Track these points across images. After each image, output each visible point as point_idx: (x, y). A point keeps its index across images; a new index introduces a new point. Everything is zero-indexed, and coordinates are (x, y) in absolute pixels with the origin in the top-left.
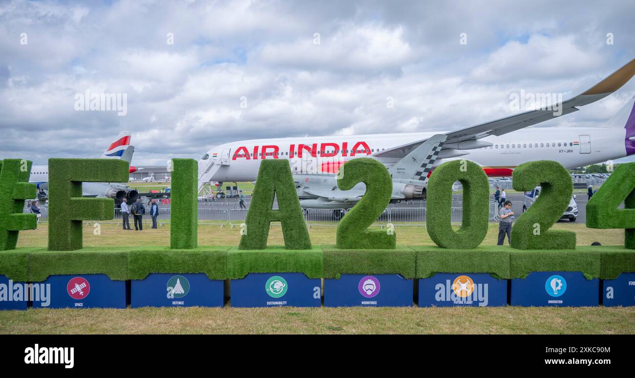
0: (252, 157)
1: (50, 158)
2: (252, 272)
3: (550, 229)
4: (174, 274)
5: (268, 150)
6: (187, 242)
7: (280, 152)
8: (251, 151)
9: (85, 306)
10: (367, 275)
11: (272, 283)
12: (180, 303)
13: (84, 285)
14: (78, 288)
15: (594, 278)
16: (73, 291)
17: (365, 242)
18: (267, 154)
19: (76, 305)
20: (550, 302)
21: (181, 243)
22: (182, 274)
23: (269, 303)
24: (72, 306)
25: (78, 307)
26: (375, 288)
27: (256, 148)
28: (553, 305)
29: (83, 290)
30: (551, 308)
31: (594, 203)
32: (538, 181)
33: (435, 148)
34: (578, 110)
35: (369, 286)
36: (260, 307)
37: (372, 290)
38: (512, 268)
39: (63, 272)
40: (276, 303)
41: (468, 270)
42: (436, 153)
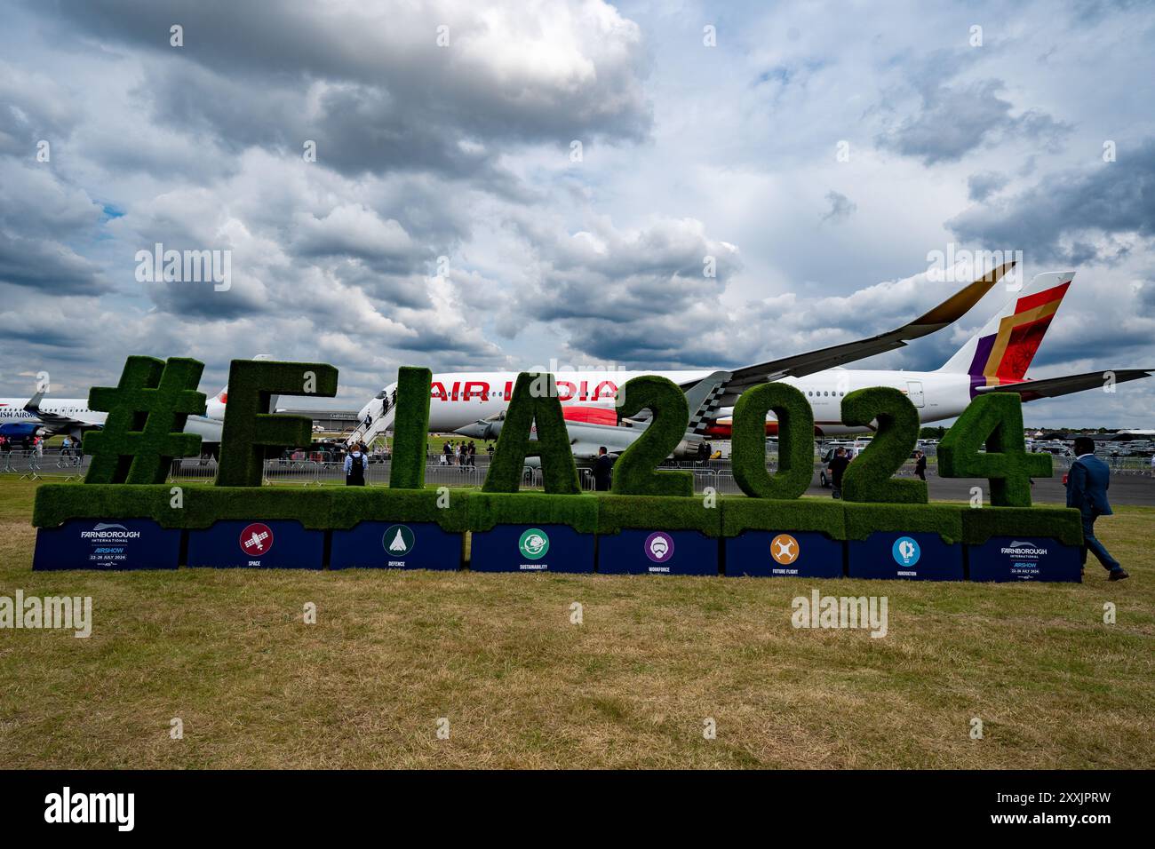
0: (450, 398)
1: (233, 359)
2: (503, 522)
3: (894, 477)
4: (394, 522)
5: (474, 389)
6: (412, 480)
7: (490, 392)
8: (449, 388)
9: (263, 566)
10: (657, 530)
11: (529, 538)
12: (399, 564)
13: (265, 535)
14: (256, 539)
15: (955, 543)
16: (248, 544)
17: (653, 486)
18: (472, 394)
19: (251, 563)
20: (900, 573)
21: (406, 481)
22: (406, 523)
23: (522, 567)
24: (244, 565)
25: (253, 567)
26: (667, 548)
27: (457, 385)
28: (905, 578)
29: (262, 542)
30: (902, 581)
31: (946, 445)
32: (875, 412)
33: (716, 390)
34: (906, 344)
35: (660, 546)
36: (511, 571)
37: (662, 552)
38: (848, 527)
39: (238, 516)
40: (533, 567)
41: (791, 527)
42: (718, 397)
